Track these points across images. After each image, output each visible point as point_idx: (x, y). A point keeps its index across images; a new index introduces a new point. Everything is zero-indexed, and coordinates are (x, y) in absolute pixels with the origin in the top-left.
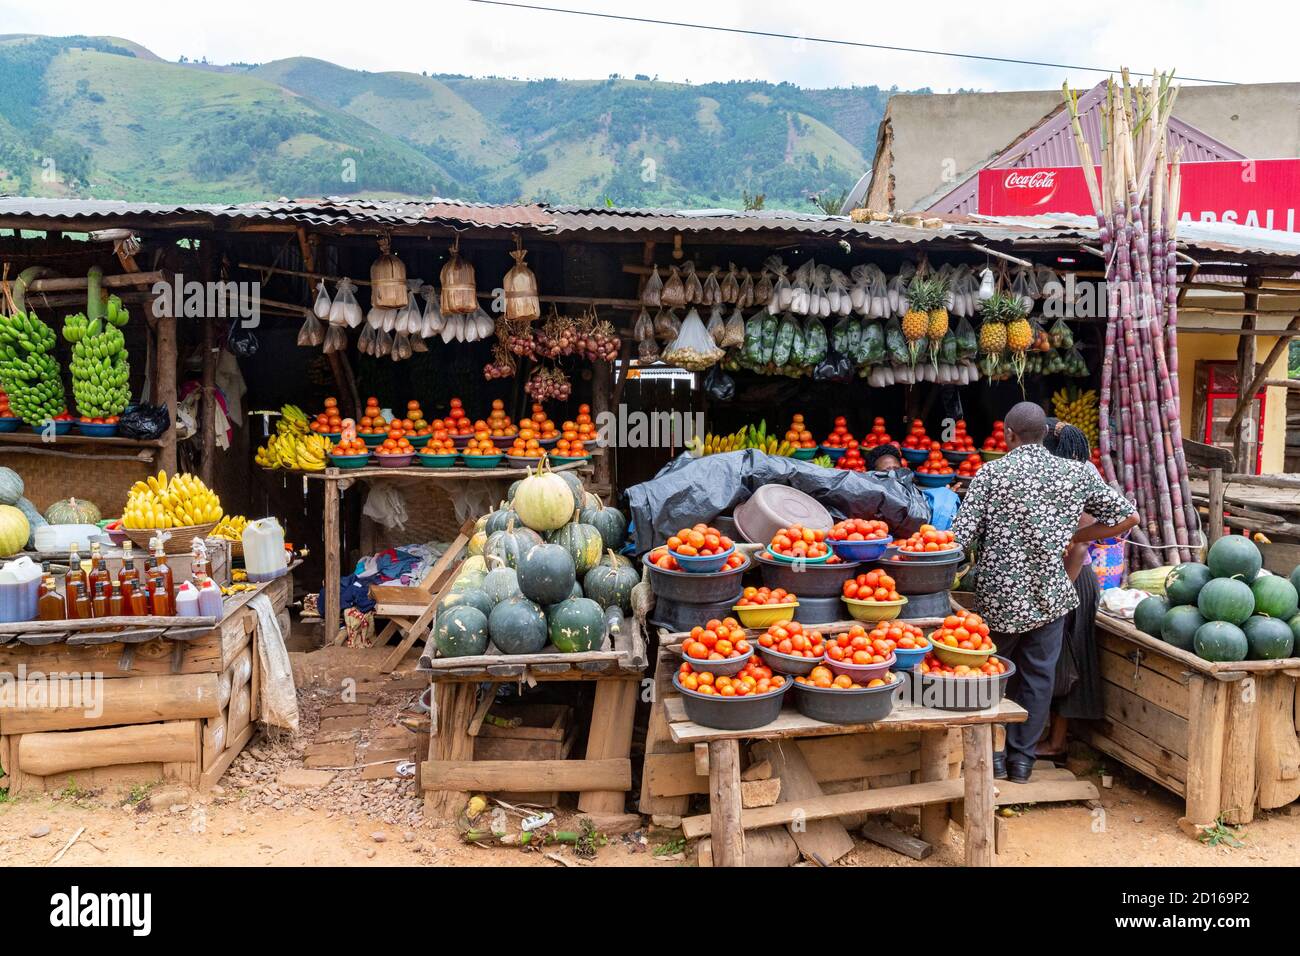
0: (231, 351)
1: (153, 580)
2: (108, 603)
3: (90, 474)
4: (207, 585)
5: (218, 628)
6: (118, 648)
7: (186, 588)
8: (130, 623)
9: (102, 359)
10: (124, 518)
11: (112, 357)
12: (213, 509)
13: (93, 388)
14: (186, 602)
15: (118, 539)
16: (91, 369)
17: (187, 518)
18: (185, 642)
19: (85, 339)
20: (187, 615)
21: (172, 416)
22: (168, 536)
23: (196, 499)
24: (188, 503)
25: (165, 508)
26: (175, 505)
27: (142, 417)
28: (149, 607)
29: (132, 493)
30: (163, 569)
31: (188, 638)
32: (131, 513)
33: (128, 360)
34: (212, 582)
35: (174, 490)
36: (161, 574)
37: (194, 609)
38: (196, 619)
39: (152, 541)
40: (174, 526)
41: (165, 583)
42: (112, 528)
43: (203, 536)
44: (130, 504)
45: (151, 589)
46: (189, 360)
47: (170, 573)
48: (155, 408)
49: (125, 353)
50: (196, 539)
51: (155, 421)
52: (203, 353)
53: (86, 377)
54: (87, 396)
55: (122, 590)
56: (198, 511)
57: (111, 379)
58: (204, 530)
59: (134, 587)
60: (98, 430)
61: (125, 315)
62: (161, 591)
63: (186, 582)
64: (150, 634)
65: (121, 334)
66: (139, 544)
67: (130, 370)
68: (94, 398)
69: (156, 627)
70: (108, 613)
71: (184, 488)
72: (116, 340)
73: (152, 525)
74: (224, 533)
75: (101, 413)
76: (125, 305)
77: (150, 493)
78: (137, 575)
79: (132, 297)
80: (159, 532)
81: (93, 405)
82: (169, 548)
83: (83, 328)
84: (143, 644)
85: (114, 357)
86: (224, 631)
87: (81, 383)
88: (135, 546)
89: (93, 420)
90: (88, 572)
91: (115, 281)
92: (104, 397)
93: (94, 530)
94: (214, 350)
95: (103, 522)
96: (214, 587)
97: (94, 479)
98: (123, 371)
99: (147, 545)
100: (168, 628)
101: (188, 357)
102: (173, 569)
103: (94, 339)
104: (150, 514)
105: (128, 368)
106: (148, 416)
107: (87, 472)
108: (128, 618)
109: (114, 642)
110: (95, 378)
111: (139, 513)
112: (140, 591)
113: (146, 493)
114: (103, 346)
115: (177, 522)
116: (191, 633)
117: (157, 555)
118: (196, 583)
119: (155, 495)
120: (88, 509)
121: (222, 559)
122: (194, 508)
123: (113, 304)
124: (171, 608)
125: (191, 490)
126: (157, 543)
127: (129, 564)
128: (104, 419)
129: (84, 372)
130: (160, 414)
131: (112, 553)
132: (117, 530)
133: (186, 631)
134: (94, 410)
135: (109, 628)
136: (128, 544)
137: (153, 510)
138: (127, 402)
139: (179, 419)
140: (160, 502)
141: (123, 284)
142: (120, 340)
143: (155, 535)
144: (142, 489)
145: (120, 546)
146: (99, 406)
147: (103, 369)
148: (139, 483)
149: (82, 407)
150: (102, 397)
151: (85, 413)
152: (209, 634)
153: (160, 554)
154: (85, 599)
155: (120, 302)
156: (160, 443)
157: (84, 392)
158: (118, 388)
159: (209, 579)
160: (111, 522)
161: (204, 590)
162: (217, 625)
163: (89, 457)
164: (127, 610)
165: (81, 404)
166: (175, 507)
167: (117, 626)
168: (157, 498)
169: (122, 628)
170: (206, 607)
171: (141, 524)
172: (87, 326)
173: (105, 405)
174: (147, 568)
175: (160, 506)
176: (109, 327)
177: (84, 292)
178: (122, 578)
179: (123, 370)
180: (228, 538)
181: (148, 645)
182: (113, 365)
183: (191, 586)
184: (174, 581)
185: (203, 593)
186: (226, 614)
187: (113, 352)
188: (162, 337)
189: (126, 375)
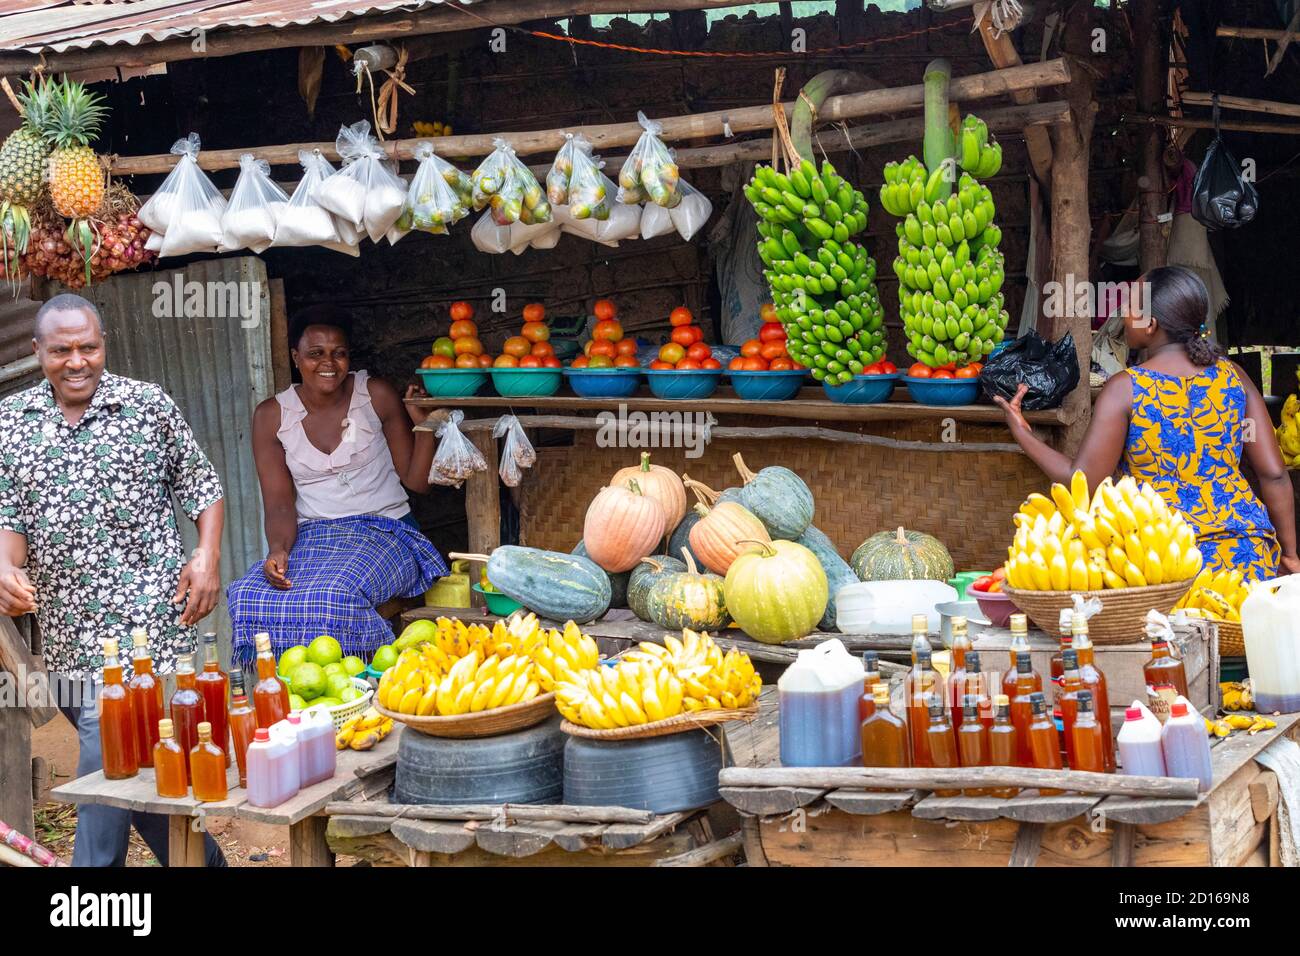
0: (1200, 218)
1: (1070, 696)
2: (986, 739)
3: (927, 481)
4: (1179, 711)
5: (1204, 805)
6: (1008, 831)
7: (1135, 715)
8: (1030, 781)
9: (953, 247)
10: (1010, 567)
11: (971, 242)
12: (1183, 552)
13: (939, 307)
14: (1138, 745)
15: (999, 613)
16: (933, 267)
17: (1133, 570)
18: (1136, 829)
19: (923, 209)
20: (1140, 774)
21: (1083, 363)
22: (1096, 608)
23: (1149, 530)
24: (1134, 538)
25: (1088, 549)
26: (1107, 544)
27: (1025, 363)
28: (1065, 752)
29: (1022, 517)
30: (1089, 674)
31: (1144, 821)
32: (1023, 558)
33: (1001, 247)
34: (1190, 707)
35: (1105, 512)
36: (1086, 686)
37: (1155, 762)
38: (1158, 782)
39: (1065, 615)
40: (1105, 586)
41: (1092, 704)
42: (984, 588)
43: (1165, 610)
44: (1021, 538)
45: (1067, 713)
46: (1108, 242)
47: (1102, 684)
48: (1049, 344)
49: (995, 233)
50: (1153, 615)
51: (1050, 371)
52: (1140, 224)
53: (924, 285)
54: (927, 322)
55: (1010, 713)
56: (1153, 556)
57: (971, 287)
58: (1168, 596)
59: (1035, 708)
60: (942, 392)
61: (994, 156)
62: (1087, 721)
63: (1136, 705)
64: (1069, 808)
65: (987, 194)
66: (1039, 621)
67: (1005, 267)
68: (939, 327)
69: (1079, 794)
70: (987, 760)
71: (1124, 508)
72: (979, 207)
73: (1063, 585)
74: (1201, 604)
75: (952, 356)
76: (996, 135)
77: (1057, 517)
78: (1037, 684)
79: (1005, 117)
80: (1077, 598)
81: (937, 341)
82: (1098, 630)
83: (917, 185)
84: (1055, 827)
85: (976, 241)
86: (1213, 813)
87: (916, 297)
88: (1032, 627)
89: (933, 371)
90: (946, 675)
91: (975, 87)
92: (958, 324)
93: (944, 593)
94: (1163, 218)
95: (961, 577)
96: (1193, 718)
97: (933, 491)
98: (992, 271)
99: (1055, 624)
100: (1104, 797)
101: (1109, 235)
102: (1107, 677)
103: (939, 208)
104: (1059, 561)
105: (1001, 262)
106: (1037, 360)
107: (922, 477)
108: (1025, 771)
109: (1000, 818)
110: (940, 286)
111: (1038, 558)
112: (1048, 718)
113: (1048, 517)
114: (955, 220)
115: (1111, 577)
116: (1149, 812)
117: (1075, 645)
118: (1155, 707)
119: (1067, 522)
120: (930, 550)
121: (1201, 661)
122: (1146, 549)
123: (974, 132)
124: (1107, 755)
125: (1139, 513)
126: (1075, 619)
127: (1022, 662)
128: (952, 370)
129: (920, 274)
130: (1059, 357)
131: (987, 640)
132: (995, 593)
133: (1139, 805)
134: (940, 350)
135: (989, 790)
136: (1019, 620)
137: (1066, 551)
138: (1001, 333)
139: (1095, 367)
140: (1077, 537)
141: (990, 91)
142: (986, 207)
143: (1071, 604)
144: (1041, 509)
145: (1004, 625)
146: (949, 342)
147: (955, 265)
148: (1035, 497)
149: (917, 344)
150: (952, 323)
151: (922, 356)
152: (1184, 815)
153: (1082, 643)
154: (943, 728)
155: (984, 129)
156: (1061, 416)
157: (922, 316)
158: (984, 305)
159: (1181, 700)
160: (977, 577)
161: (1172, 721)
162: (1202, 797)
163: (926, 446)
164: (1023, 756)
165: (916, 338)
166: (1107, 546)
167: (1004, 787)
168: (1071, 529)
169: (1014, 791)
170: (1177, 758)
171: (1043, 581)
172: (926, 182)
173: (961, 340)
174: (1057, 670)
175: (1078, 545)
176: (966, 180)
177: (917, 113)
178: (1010, 690)
179: (993, 268)
180: (1212, 616)
181: (1064, 831)
182: (974, 258)
183: (1146, 712)
184: (1111, 702)
185: (1172, 729)
186: (1219, 776)
187: (972, 234)
188: (1060, 196)
189: (998, 278)
